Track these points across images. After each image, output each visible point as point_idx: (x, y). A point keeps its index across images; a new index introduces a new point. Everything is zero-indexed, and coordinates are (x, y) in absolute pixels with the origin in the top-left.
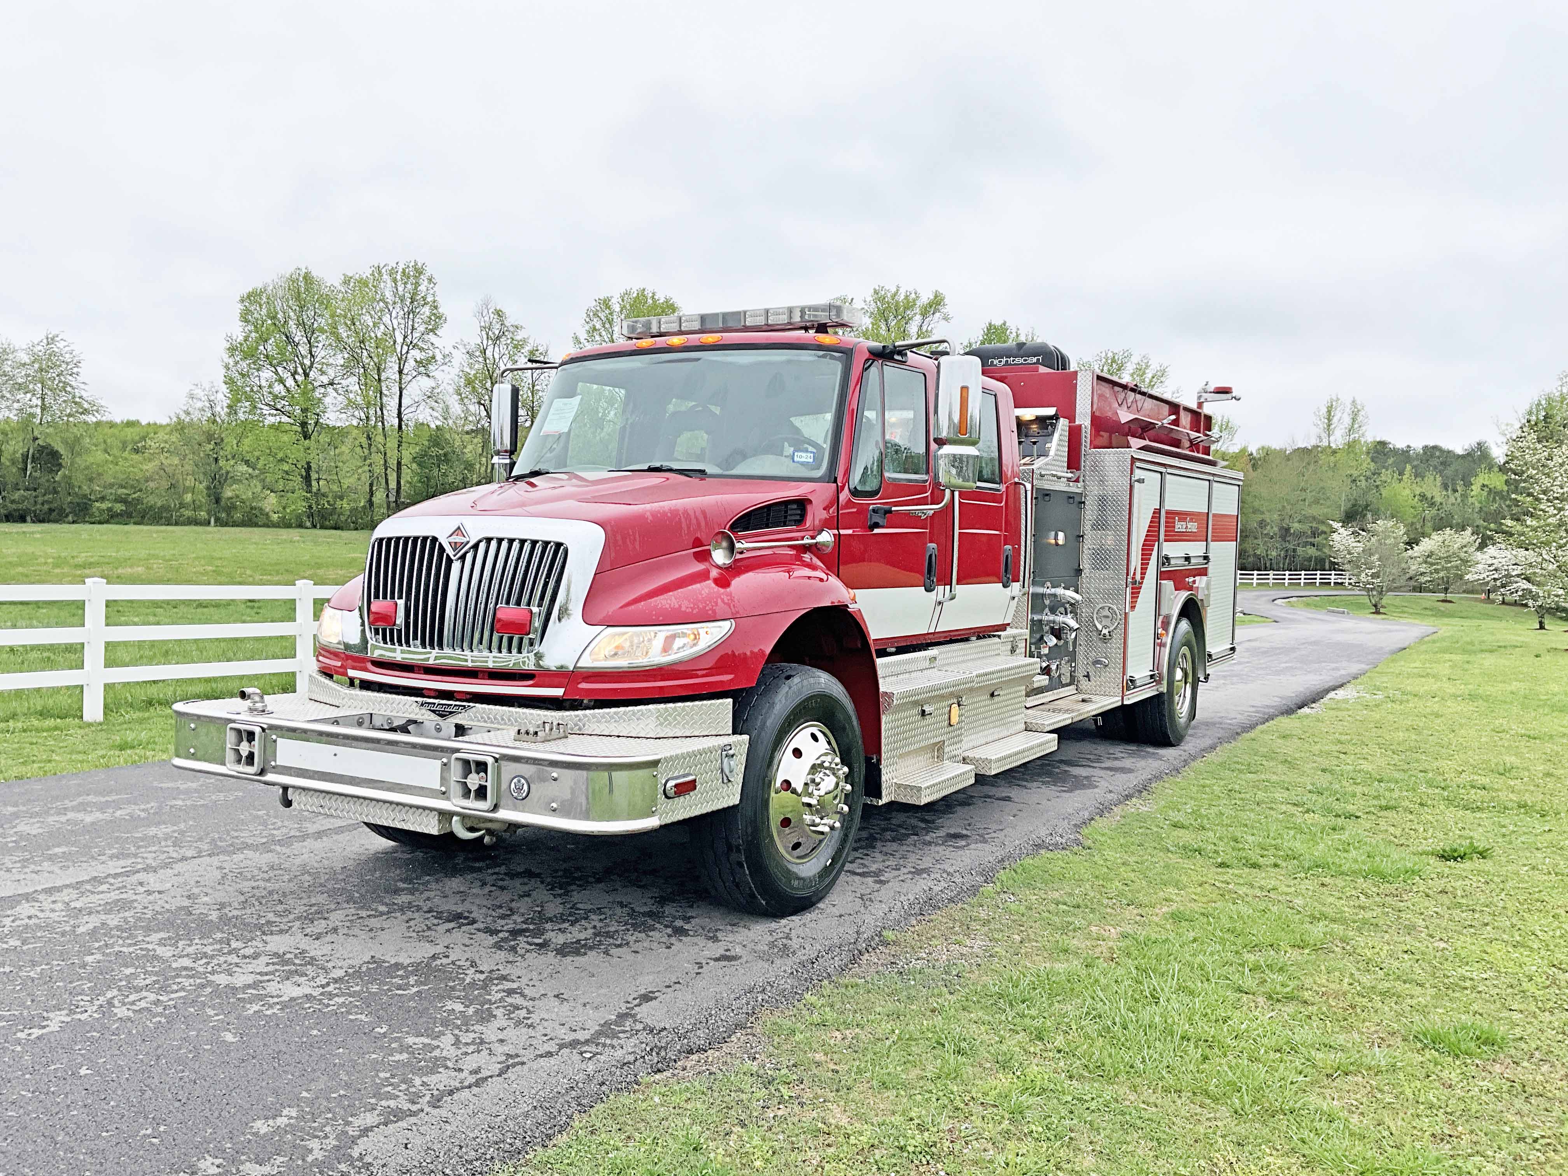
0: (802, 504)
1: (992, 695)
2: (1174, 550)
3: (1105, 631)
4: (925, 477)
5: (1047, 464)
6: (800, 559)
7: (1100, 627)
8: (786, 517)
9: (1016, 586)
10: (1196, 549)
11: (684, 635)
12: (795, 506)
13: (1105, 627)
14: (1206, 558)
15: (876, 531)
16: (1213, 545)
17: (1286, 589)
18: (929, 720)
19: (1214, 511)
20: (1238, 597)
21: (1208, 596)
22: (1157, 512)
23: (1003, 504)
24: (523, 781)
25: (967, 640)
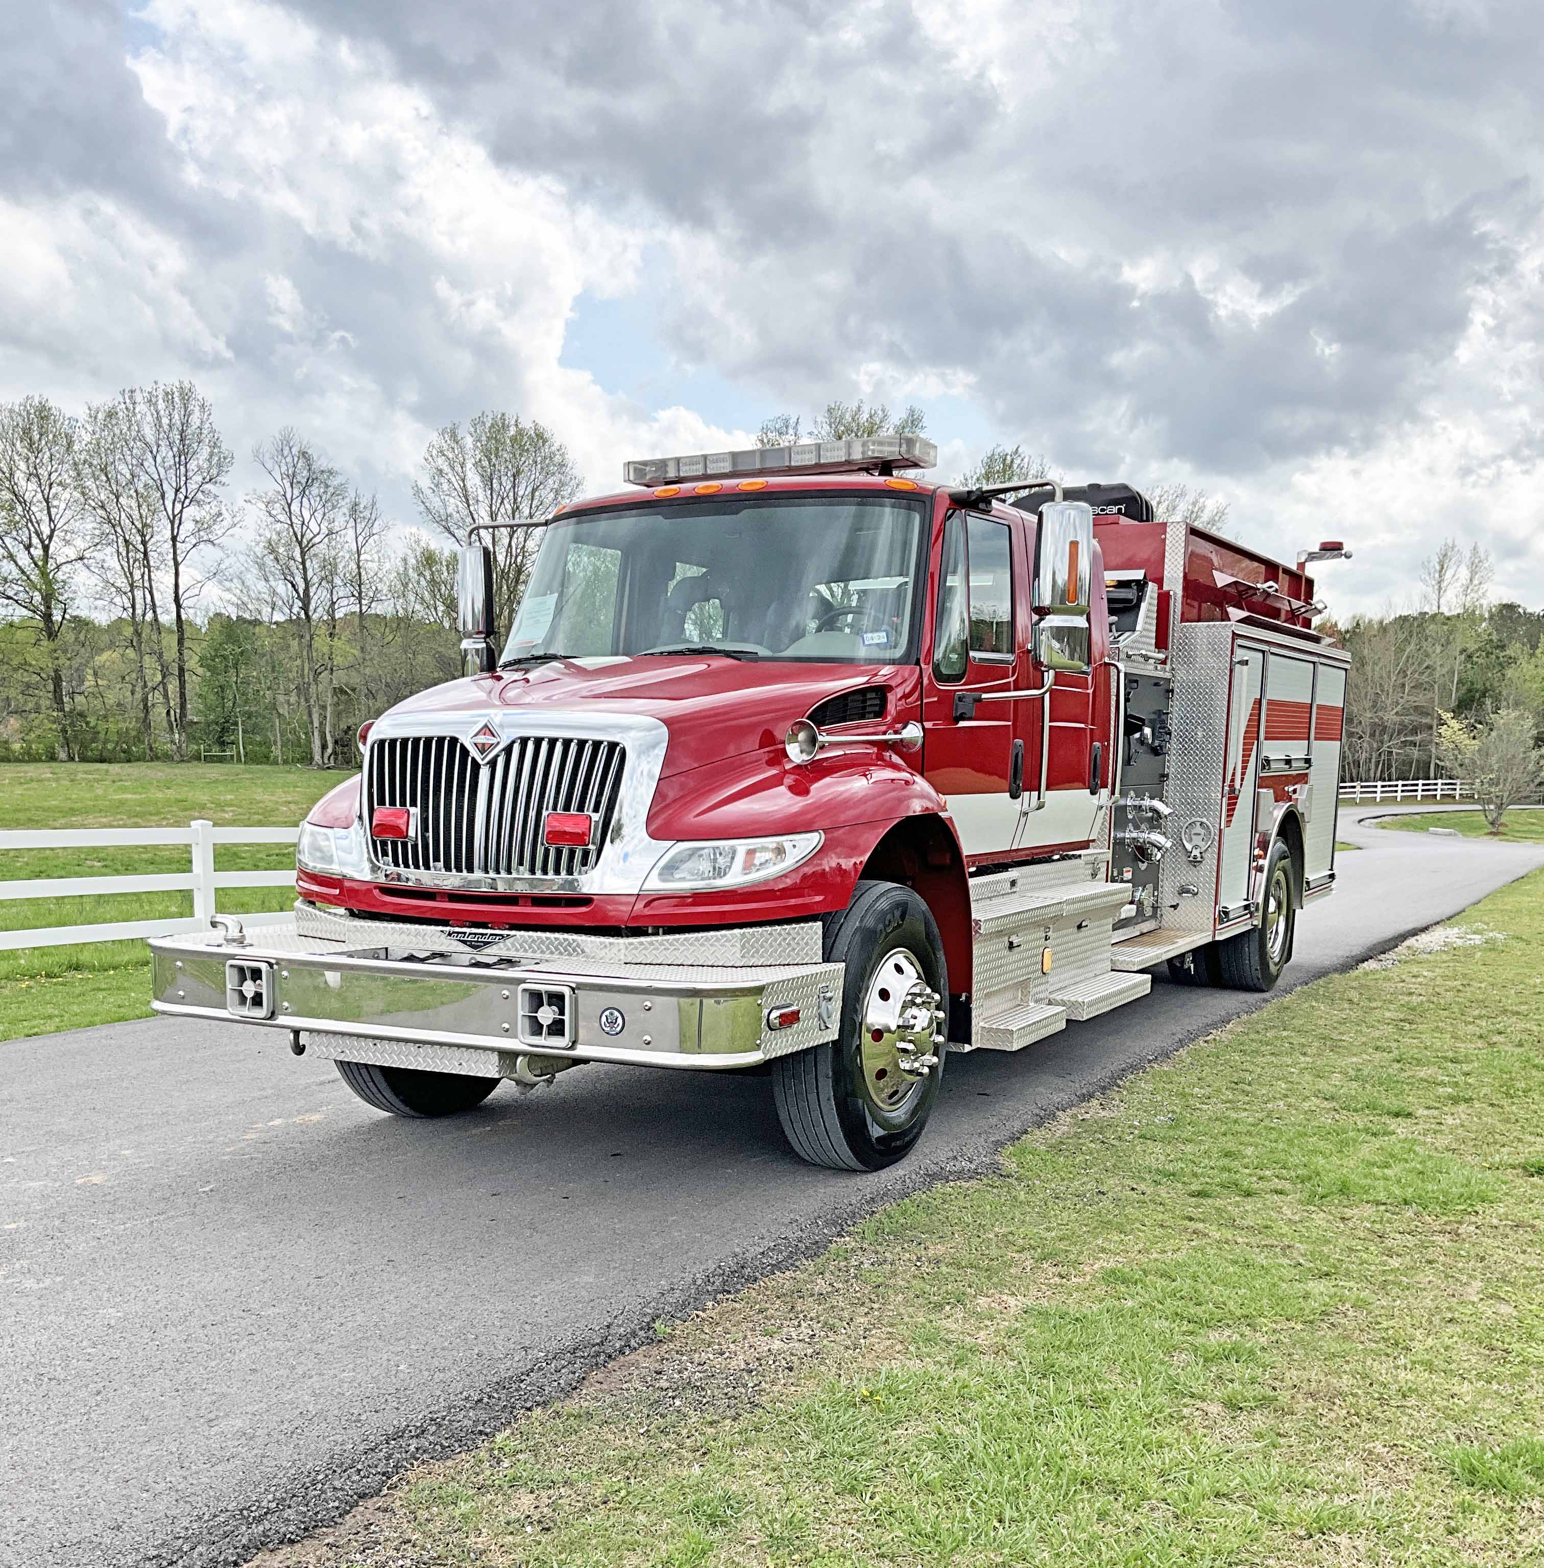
0: (882, 691)
1: (1080, 927)
2: (1275, 750)
3: (1196, 852)
4: (1010, 657)
5: (1134, 642)
6: (880, 757)
7: (1189, 847)
8: (864, 708)
9: (1105, 792)
10: (1296, 749)
11: (764, 849)
12: (874, 695)
13: (1196, 847)
14: (1308, 761)
15: (962, 724)
16: (1315, 744)
17: (1377, 804)
18: (1015, 955)
19: (1319, 701)
20: (1339, 812)
21: (1309, 808)
22: (1259, 702)
23: (1090, 691)
24: (616, 1013)
25: (1049, 860)
